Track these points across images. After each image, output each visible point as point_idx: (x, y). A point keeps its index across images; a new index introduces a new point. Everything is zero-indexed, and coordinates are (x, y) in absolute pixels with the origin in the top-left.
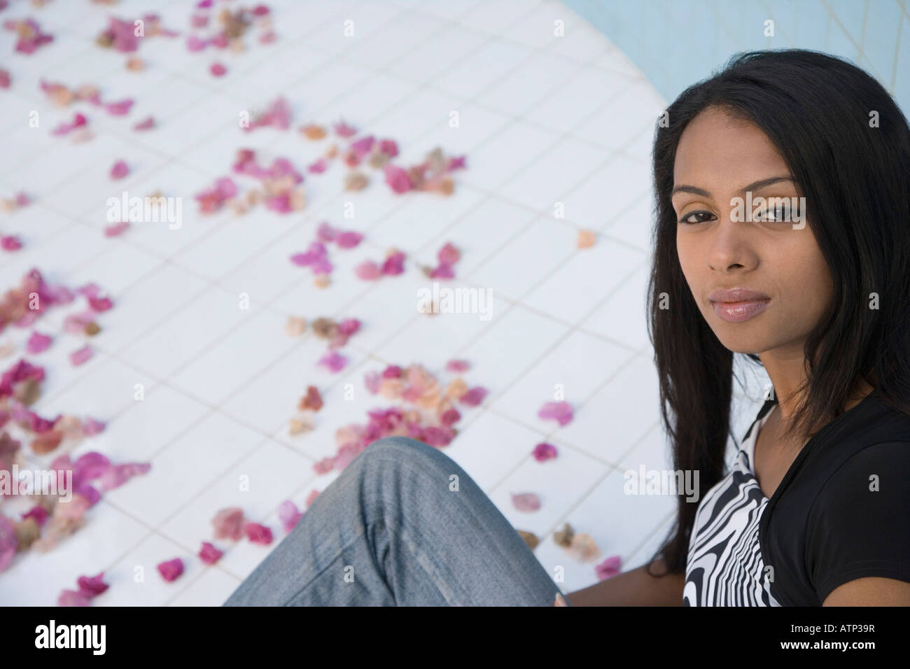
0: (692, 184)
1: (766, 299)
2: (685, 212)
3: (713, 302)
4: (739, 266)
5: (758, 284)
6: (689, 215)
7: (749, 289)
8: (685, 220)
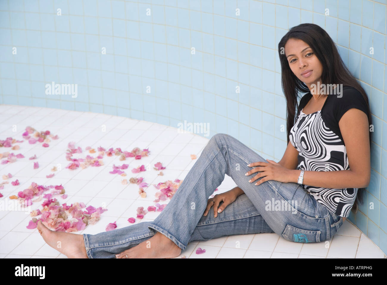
0: (291, 54)
1: (312, 70)
2: (291, 61)
3: (302, 75)
4: (305, 66)
5: (310, 68)
6: (292, 61)
7: (308, 70)
8: (291, 62)
